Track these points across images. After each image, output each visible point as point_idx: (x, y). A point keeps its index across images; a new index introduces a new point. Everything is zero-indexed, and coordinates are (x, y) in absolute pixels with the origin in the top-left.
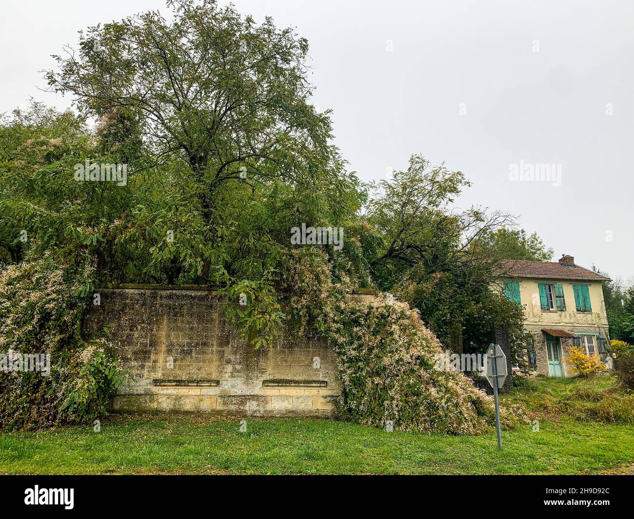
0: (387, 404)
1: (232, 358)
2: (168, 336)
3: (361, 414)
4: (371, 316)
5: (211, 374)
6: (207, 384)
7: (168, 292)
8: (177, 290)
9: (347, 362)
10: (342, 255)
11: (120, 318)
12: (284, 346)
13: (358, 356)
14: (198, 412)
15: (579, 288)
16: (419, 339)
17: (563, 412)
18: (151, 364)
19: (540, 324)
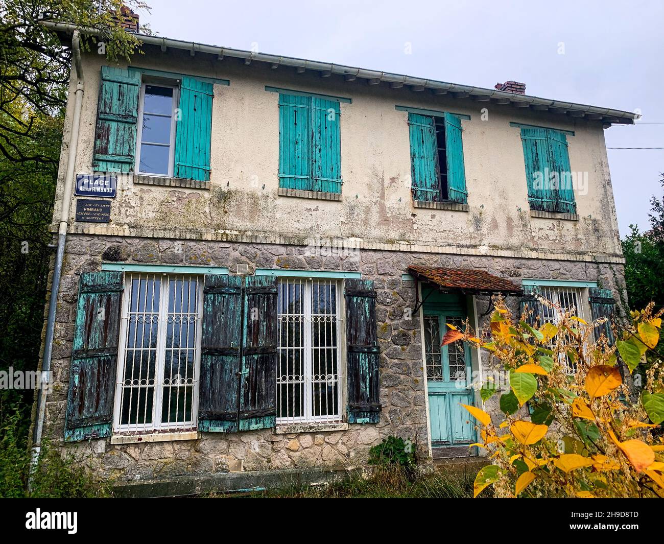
19: (404, 247)
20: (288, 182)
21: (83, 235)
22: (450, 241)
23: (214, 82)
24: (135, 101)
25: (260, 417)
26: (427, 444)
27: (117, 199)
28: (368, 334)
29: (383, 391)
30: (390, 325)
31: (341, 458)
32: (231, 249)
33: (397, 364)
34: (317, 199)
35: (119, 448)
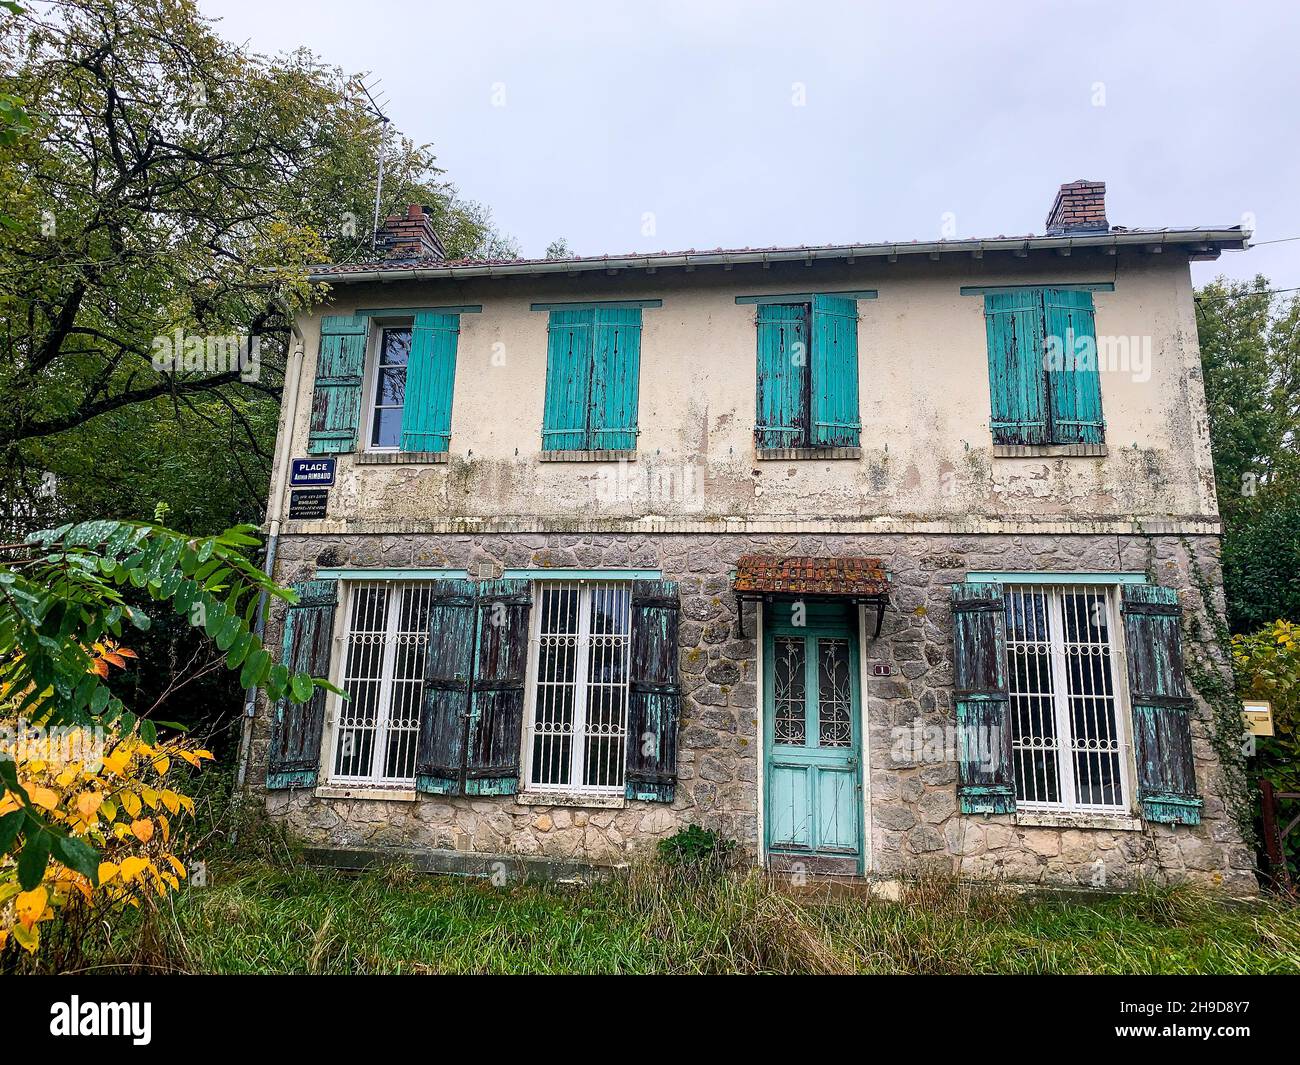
19: (733, 527)
20: (555, 439)
21: (297, 535)
22: (822, 512)
23: (463, 311)
24: (361, 355)
25: (495, 778)
26: (755, 845)
27: (336, 486)
28: (664, 665)
29: (685, 754)
30: (705, 652)
31: (611, 848)
32: (473, 542)
33: (711, 713)
34: (595, 461)
35: (325, 802)
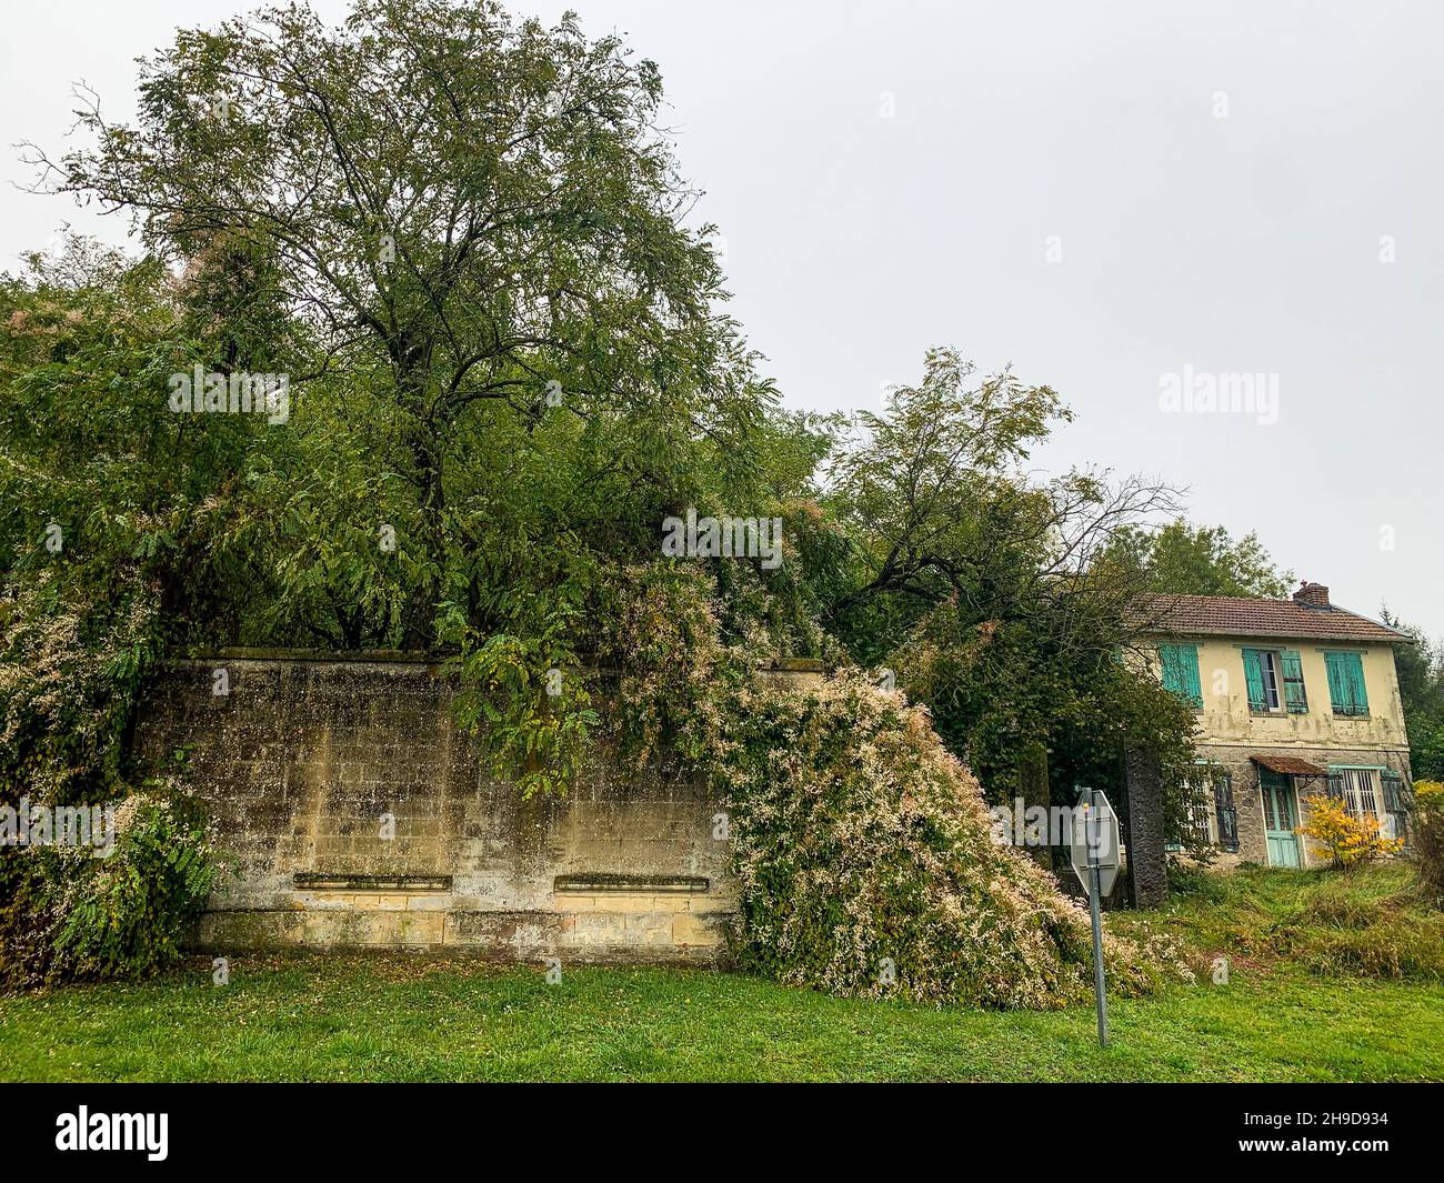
0: (842, 934)
1: (483, 823)
2: (333, 770)
3: (783, 958)
4: (811, 722)
5: (432, 860)
6: (423, 885)
7: (334, 667)
8: (353, 662)
9: (753, 832)
10: (753, 580)
11: (219, 729)
12: (605, 795)
13: (781, 819)
14: (400, 951)
15: (1340, 659)
16: (925, 778)
17: (1279, 953)
18: (289, 838)
19: (1246, 743)
22: (1277, 739)
26: (1269, 867)
28: (1228, 799)
29: (1239, 834)
30: (1241, 794)
33: (1247, 818)
